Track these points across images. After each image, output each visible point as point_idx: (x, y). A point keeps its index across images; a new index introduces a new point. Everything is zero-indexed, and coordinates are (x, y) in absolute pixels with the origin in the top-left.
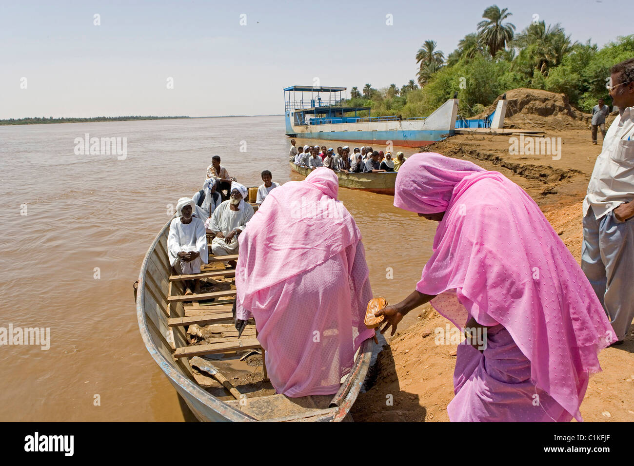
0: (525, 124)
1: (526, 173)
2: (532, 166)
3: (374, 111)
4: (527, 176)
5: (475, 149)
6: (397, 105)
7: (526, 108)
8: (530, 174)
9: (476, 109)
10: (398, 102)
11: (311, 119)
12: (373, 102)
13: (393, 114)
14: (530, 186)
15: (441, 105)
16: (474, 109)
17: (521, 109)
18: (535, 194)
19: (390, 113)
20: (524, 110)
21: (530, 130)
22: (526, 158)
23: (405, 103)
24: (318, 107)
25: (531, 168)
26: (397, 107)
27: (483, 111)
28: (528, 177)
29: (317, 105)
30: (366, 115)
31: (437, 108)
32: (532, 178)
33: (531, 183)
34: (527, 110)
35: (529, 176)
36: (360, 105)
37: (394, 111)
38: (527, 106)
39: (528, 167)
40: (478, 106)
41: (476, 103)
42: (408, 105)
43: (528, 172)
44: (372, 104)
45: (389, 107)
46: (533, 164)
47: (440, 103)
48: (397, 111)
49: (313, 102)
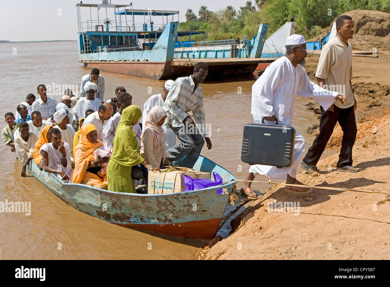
0: (362, 45)
1: (357, 90)
2: (362, 83)
3: (211, 34)
4: (358, 92)
5: (312, 70)
6: (235, 28)
7: (363, 29)
8: (360, 91)
9: (315, 31)
10: (236, 24)
11: (144, 44)
12: (210, 25)
13: (231, 38)
14: (359, 101)
15: (280, 27)
16: (312, 31)
17: (357, 31)
18: (364, 107)
19: (227, 36)
20: (361, 31)
21: (366, 51)
22: (358, 77)
23: (243, 26)
24: (150, 31)
25: (362, 86)
26: (235, 30)
27: (321, 33)
28: (358, 94)
29: (149, 30)
30: (202, 39)
31: (275, 30)
32: (362, 95)
33: (361, 99)
34: (363, 31)
35: (360, 92)
36: (196, 29)
37: (232, 34)
38: (364, 27)
39: (359, 85)
40: (316, 28)
41: (315, 25)
42: (246, 28)
43: (359, 89)
44: (208, 27)
45: (226, 30)
46: (363, 82)
47: (279, 25)
48: (235, 34)
49: (145, 26)
